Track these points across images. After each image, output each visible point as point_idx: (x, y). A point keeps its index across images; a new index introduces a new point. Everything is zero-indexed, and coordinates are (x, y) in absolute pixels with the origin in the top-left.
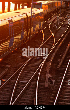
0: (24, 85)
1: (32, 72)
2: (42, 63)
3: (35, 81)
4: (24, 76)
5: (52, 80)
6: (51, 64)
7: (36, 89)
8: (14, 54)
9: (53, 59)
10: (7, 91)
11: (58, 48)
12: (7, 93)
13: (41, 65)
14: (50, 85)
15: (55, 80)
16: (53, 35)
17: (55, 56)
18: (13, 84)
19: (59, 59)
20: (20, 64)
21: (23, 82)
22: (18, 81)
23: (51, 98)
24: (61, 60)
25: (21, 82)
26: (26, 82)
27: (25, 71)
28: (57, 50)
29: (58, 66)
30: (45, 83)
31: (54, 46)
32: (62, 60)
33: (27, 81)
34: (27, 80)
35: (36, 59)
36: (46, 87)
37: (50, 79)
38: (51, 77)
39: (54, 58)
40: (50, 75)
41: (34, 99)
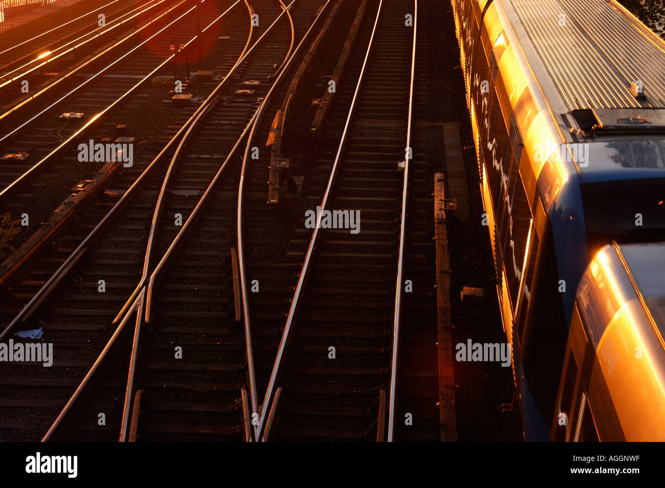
0: (190, 206)
1: (216, 156)
2: (251, 120)
3: (231, 188)
4: (188, 172)
5: (294, 178)
6: (285, 121)
7: (237, 217)
8: (146, 95)
9: (292, 101)
10: (130, 230)
11: (307, 58)
12: (129, 239)
13: (249, 125)
14: (288, 196)
15: (303, 177)
16: (286, 12)
17: (298, 87)
18: (148, 205)
19: (316, 98)
20: (170, 129)
21: (186, 193)
22: (165, 192)
23: (292, 241)
24: (320, 101)
25: (181, 196)
26: (196, 193)
27: (192, 152)
28: (303, 67)
29: (313, 125)
30: (267, 191)
31: (292, 52)
32: (327, 102)
33: (201, 190)
34: (201, 187)
35: (231, 107)
36: (273, 204)
37: (284, 175)
38: (288, 166)
39: (294, 96)
40: (283, 161)
41: (233, 250)
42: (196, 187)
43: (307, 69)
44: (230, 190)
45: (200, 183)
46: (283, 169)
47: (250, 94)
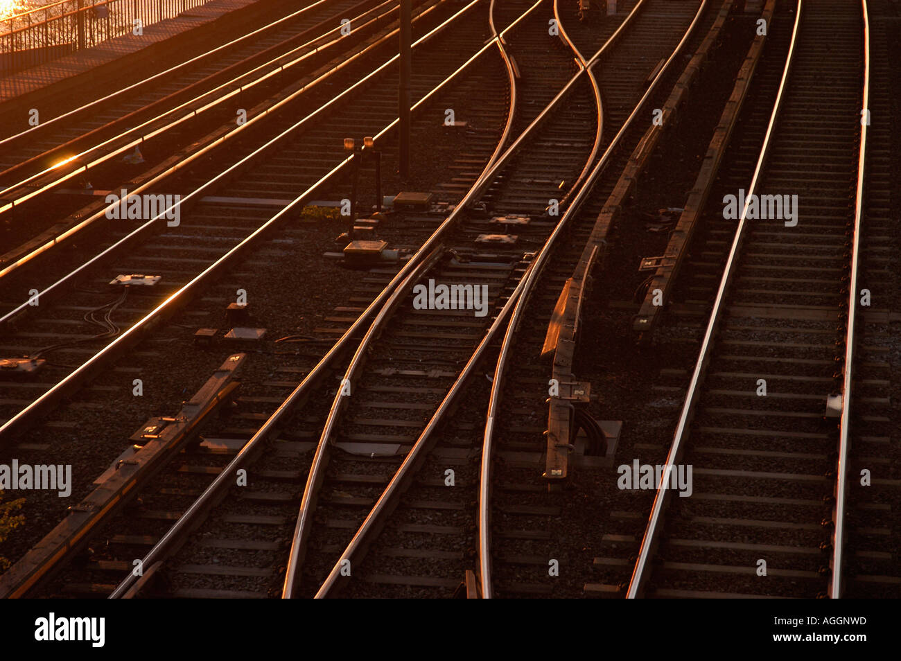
0: (378, 478)
1: (435, 373)
2: (511, 299)
3: (464, 441)
4: (375, 404)
5: (603, 424)
6: (583, 302)
7: (478, 505)
8: (290, 241)
9: (598, 257)
10: (251, 525)
11: (630, 170)
12: (250, 545)
13: (504, 309)
14: (587, 462)
15: (620, 423)
16: (585, 72)
17: (611, 232)
18: (291, 474)
19: (650, 254)
20: (340, 314)
21: (371, 450)
22: (328, 446)
23: (596, 561)
24: (658, 262)
25: (361, 456)
26: (391, 450)
27: (385, 363)
28: (621, 188)
29: (641, 312)
30: (544, 450)
31: (599, 156)
32: (673, 264)
33: (403, 443)
34: (402, 438)
35: (467, 270)
36: (556, 480)
37: (580, 416)
38: (587, 400)
39: (602, 249)
40: (578, 387)
41: (468, 574)
42: (390, 438)
43: (628, 194)
44: (464, 447)
45: (400, 430)
46: (579, 404)
47: (508, 244)
